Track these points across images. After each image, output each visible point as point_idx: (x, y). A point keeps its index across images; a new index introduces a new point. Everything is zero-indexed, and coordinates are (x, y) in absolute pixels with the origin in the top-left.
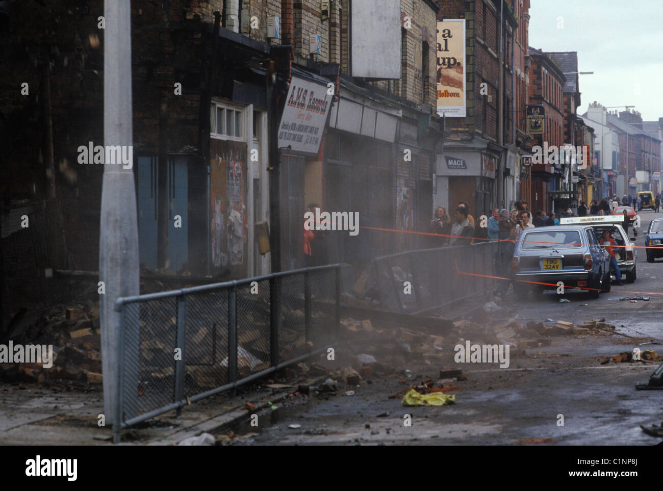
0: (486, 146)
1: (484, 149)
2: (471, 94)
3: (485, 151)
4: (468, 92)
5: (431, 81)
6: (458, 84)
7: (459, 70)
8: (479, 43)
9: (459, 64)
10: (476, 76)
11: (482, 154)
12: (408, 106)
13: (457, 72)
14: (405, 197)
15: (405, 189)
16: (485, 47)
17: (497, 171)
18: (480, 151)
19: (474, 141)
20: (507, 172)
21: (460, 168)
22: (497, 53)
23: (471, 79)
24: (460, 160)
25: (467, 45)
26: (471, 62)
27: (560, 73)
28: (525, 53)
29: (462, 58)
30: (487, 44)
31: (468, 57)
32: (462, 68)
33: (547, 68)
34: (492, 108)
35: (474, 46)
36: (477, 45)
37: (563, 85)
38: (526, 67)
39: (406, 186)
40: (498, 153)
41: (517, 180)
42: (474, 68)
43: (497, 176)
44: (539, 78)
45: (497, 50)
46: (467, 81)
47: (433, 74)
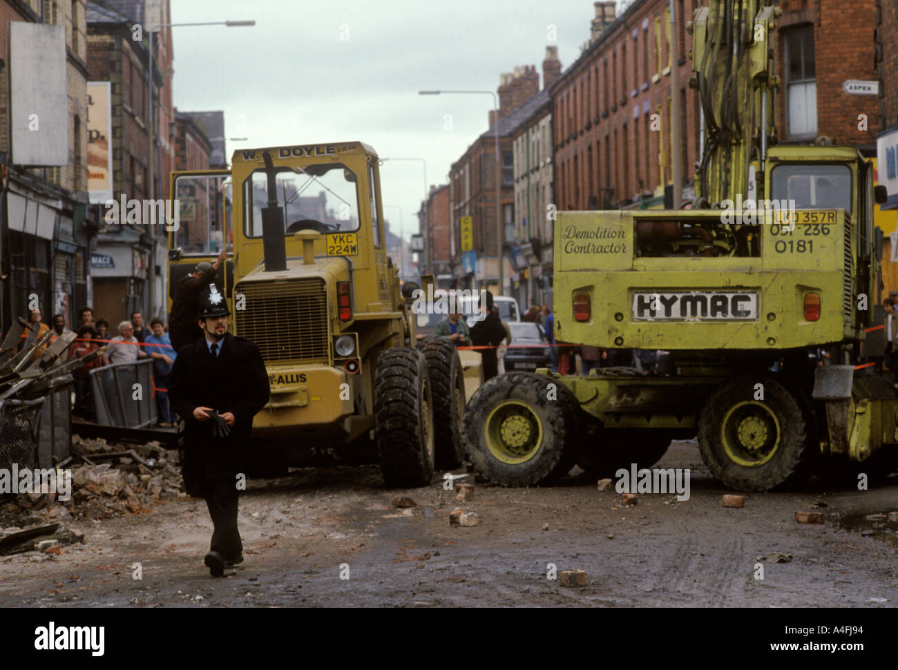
0: (137, 239)
1: (136, 243)
2: (118, 175)
3: (137, 246)
4: (115, 172)
5: (83, 162)
6: (104, 163)
7: (103, 146)
8: (126, 111)
9: (103, 138)
10: (124, 153)
11: (133, 249)
12: (65, 196)
13: (101, 147)
14: (62, 304)
15: (62, 295)
16: (132, 116)
17: (148, 270)
18: (131, 245)
19: (123, 233)
20: (158, 271)
21: (107, 266)
22: (144, 122)
23: (118, 156)
24: (107, 257)
25: (114, 114)
26: (118, 135)
27: (206, 140)
28: (170, 117)
29: (107, 131)
30: (135, 113)
31: (114, 129)
32: (106, 143)
33: (192, 135)
34: (140, 191)
35: (121, 116)
36: (124, 113)
37: (209, 155)
38: (171, 136)
39: (64, 290)
40: (149, 246)
41: (166, 280)
42: (121, 142)
43: (148, 277)
44: (183, 148)
45: (143, 117)
46: (114, 158)
47: (83, 155)
